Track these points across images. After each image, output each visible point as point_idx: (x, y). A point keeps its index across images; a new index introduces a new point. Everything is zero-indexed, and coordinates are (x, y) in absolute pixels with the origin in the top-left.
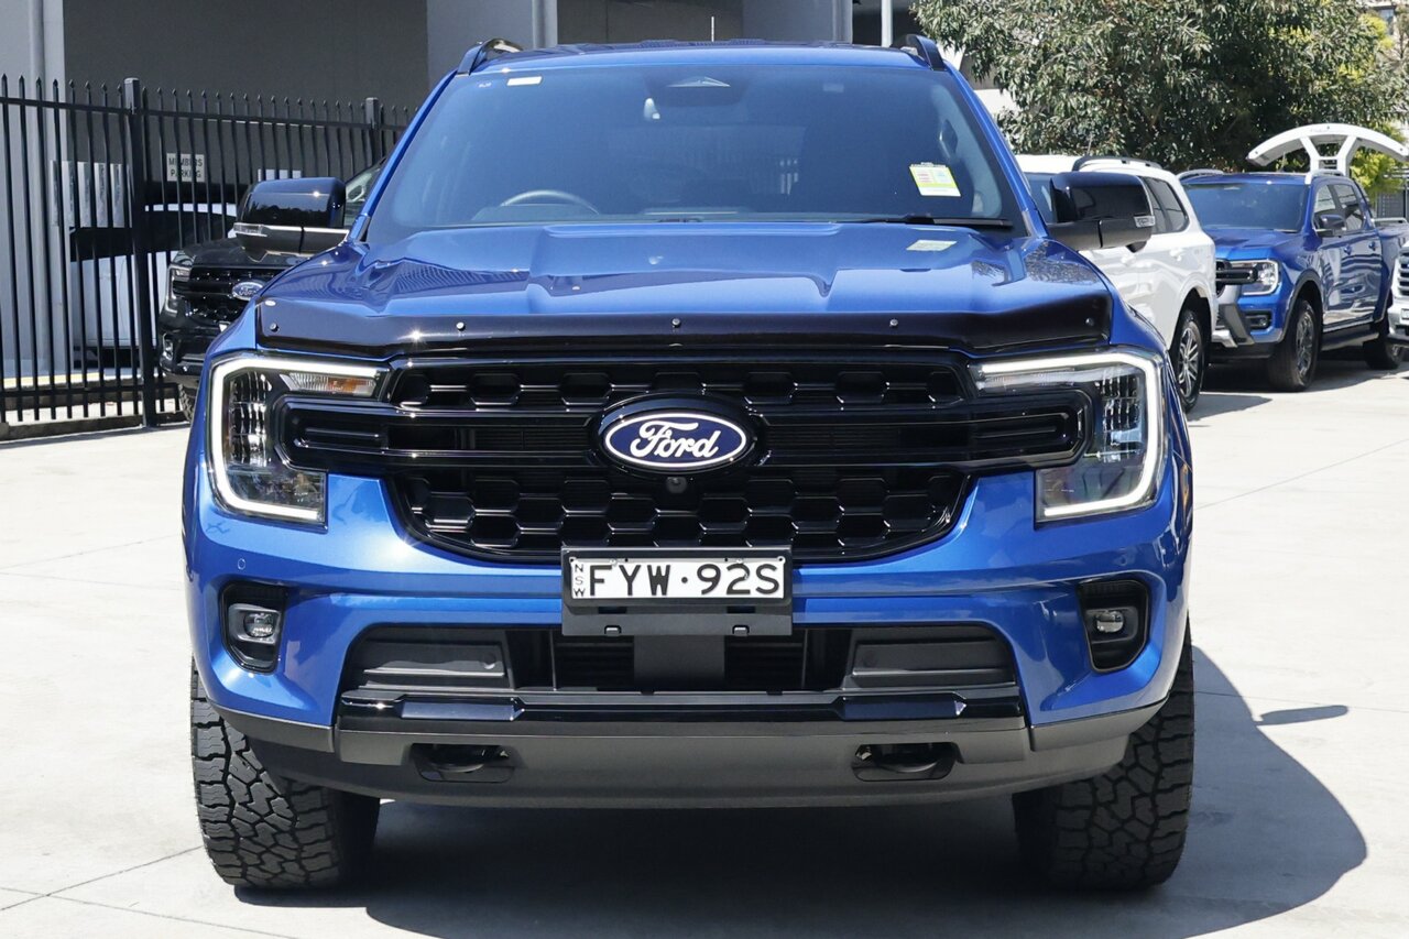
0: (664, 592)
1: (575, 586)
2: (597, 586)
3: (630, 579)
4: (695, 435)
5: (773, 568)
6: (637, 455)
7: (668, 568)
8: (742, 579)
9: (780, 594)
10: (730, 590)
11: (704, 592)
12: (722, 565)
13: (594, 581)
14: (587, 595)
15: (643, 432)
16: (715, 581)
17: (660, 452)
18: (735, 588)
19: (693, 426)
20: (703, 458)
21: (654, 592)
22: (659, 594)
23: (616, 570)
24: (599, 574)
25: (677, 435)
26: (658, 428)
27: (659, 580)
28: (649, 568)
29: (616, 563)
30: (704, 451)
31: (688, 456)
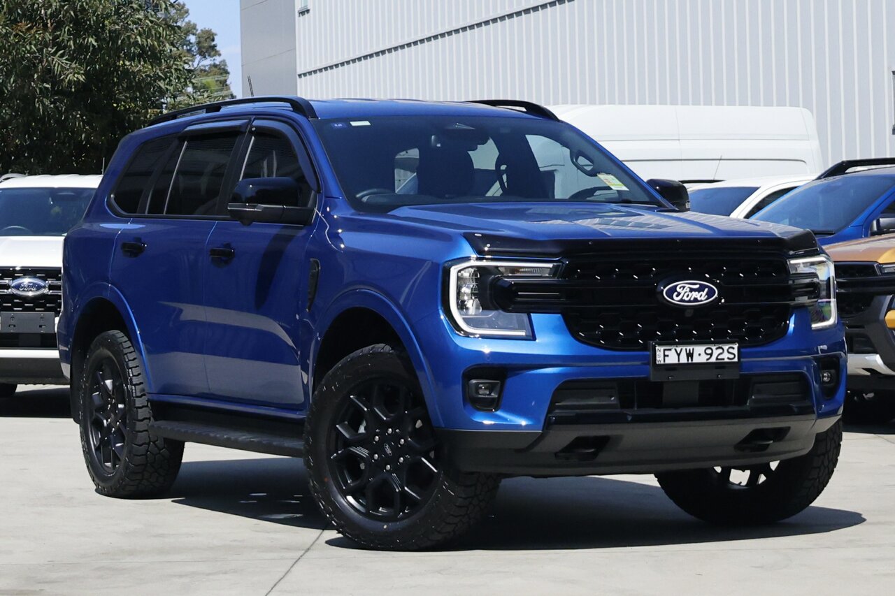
0: (692, 360)
1: (658, 359)
2: (666, 358)
3: (679, 355)
4: (698, 290)
5: (733, 348)
6: (676, 299)
7: (693, 349)
8: (721, 354)
9: (736, 360)
10: (717, 359)
11: (708, 359)
12: (714, 348)
13: (665, 356)
14: (662, 362)
15: (678, 289)
16: (711, 355)
17: (685, 298)
18: (719, 357)
19: (697, 286)
20: (701, 301)
21: (688, 360)
22: (690, 361)
23: (673, 351)
24: (667, 353)
25: (692, 290)
26: (684, 287)
27: (690, 355)
28: (686, 349)
29: (673, 348)
30: (702, 297)
31: (695, 300)
